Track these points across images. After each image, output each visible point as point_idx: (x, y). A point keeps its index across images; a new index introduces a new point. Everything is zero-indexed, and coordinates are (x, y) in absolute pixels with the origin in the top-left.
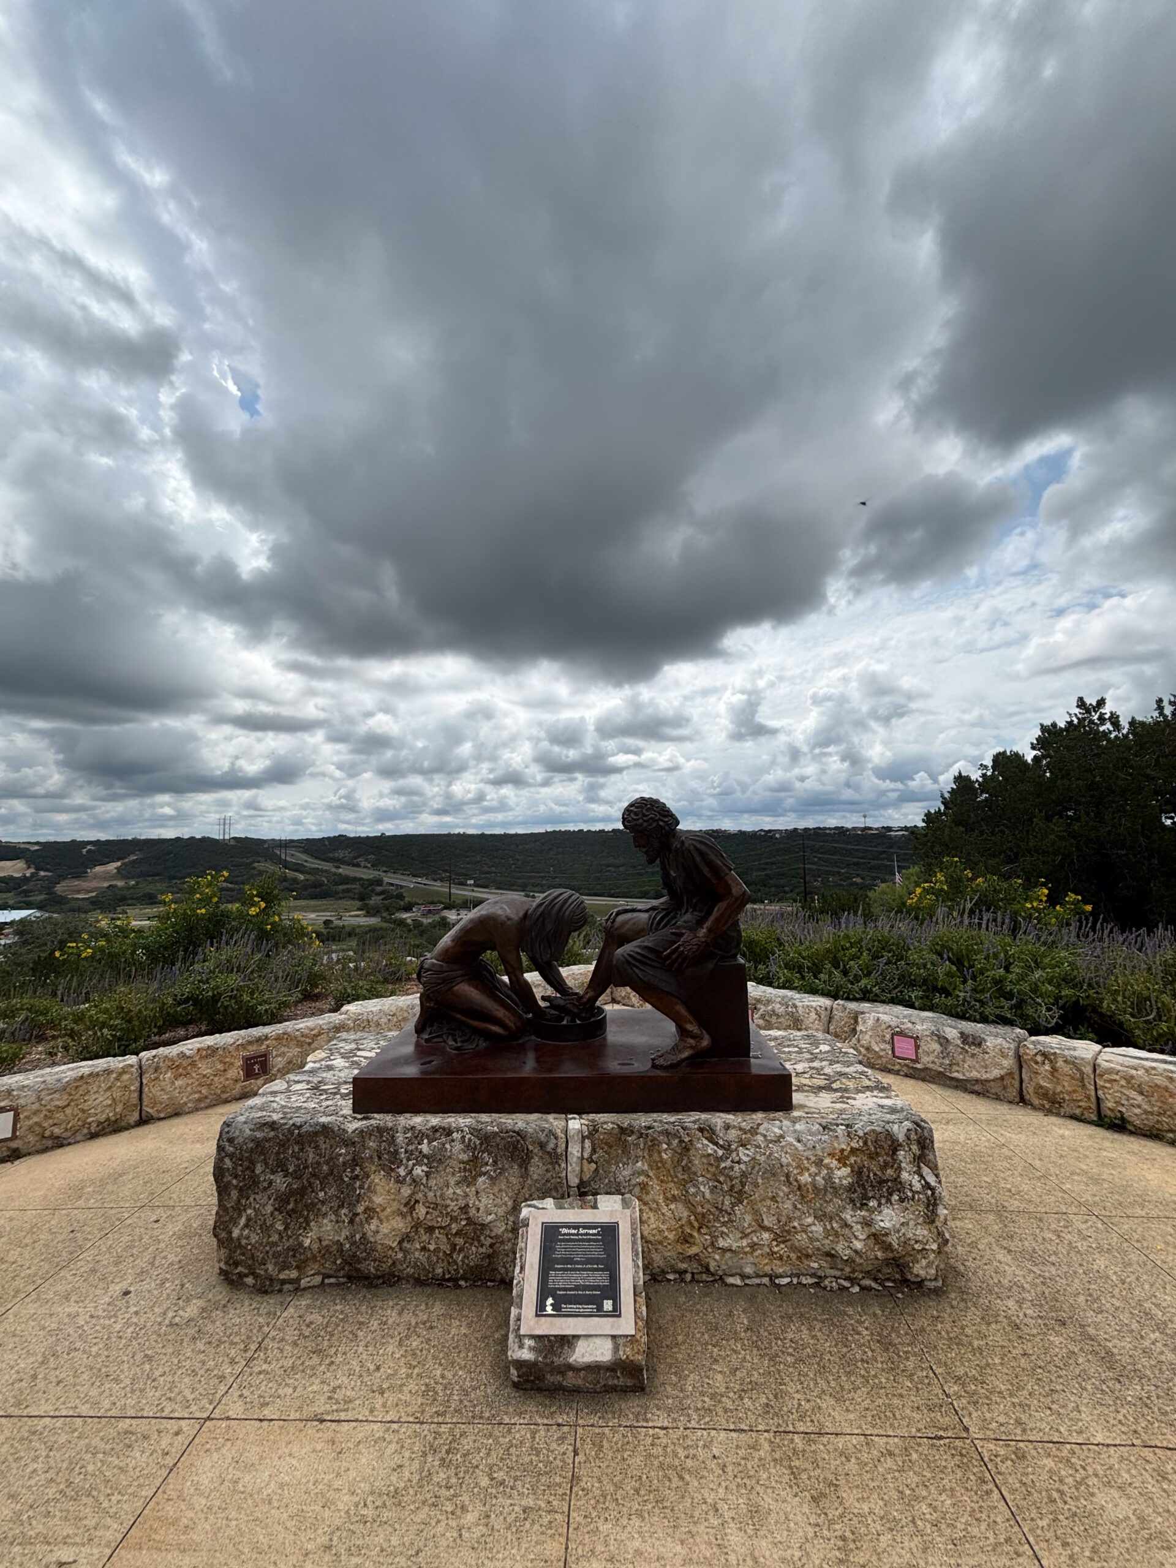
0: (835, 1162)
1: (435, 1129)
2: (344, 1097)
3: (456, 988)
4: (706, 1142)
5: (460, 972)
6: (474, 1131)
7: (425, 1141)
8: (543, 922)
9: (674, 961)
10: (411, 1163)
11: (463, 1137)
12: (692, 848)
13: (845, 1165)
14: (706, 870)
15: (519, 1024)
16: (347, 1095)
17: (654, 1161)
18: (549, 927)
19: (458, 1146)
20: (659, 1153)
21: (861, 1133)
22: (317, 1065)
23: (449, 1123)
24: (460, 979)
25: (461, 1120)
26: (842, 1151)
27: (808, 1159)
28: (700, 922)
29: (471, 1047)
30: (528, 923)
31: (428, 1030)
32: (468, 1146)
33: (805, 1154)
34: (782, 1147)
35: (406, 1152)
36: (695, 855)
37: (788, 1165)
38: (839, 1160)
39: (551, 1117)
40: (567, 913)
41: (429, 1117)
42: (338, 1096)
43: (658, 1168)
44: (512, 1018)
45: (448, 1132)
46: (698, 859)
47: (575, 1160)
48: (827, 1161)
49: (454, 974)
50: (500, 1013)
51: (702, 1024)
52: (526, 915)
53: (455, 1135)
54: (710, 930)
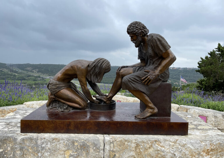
0: (205, 154)
1: (54, 139)
2: (18, 127)
3: (62, 91)
4: (157, 145)
5: (64, 85)
6: (68, 140)
7: (49, 143)
8: (95, 69)
9: (146, 81)
10: (43, 151)
11: (64, 142)
12: (156, 38)
13: (208, 155)
14: (161, 47)
15: (85, 104)
16: (19, 127)
17: (137, 152)
18: (97, 70)
19: (62, 145)
20: (139, 149)
21: (215, 144)
22: (10, 117)
23: (59, 137)
24: (63, 88)
25: (63, 136)
26: (208, 150)
27: (195, 152)
28: (156, 68)
29: (67, 111)
30: (89, 69)
31: (51, 105)
32: (66, 145)
33: (194, 151)
34: (186, 148)
35: (41, 147)
36: (157, 41)
37: (188, 154)
38: (206, 153)
39: (98, 135)
40: (104, 66)
41: (51, 134)
42: (16, 127)
43: (139, 154)
44: (83, 102)
45: (58, 140)
46: (158, 43)
47: (107, 151)
48: (202, 153)
49: (61, 85)
50: (78, 99)
51: (155, 105)
52: (88, 66)
53: (61, 141)
54: (160, 71)
